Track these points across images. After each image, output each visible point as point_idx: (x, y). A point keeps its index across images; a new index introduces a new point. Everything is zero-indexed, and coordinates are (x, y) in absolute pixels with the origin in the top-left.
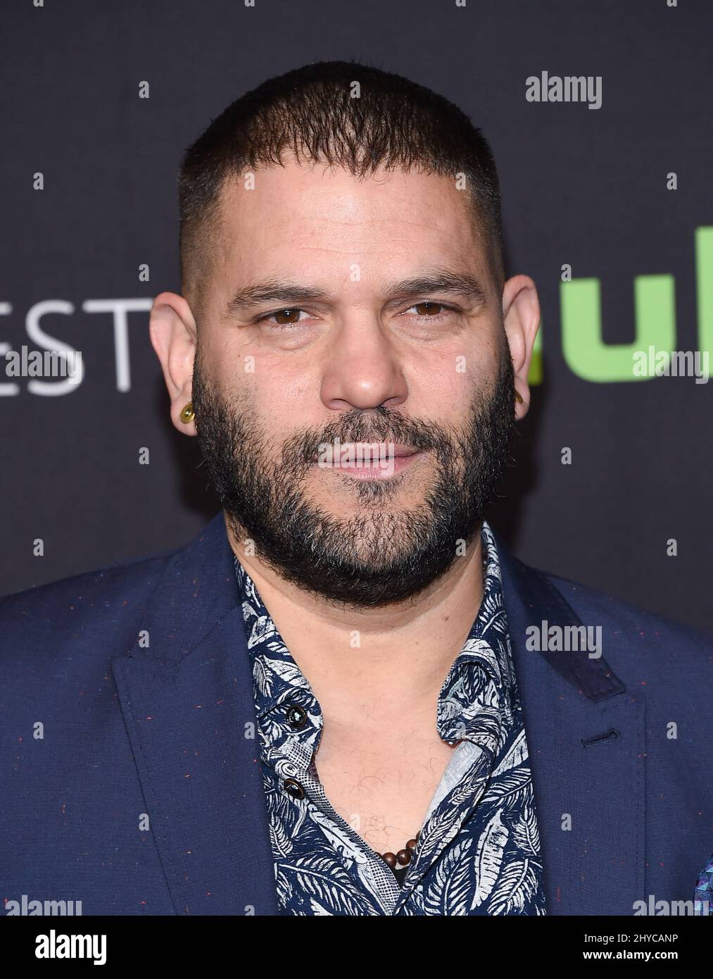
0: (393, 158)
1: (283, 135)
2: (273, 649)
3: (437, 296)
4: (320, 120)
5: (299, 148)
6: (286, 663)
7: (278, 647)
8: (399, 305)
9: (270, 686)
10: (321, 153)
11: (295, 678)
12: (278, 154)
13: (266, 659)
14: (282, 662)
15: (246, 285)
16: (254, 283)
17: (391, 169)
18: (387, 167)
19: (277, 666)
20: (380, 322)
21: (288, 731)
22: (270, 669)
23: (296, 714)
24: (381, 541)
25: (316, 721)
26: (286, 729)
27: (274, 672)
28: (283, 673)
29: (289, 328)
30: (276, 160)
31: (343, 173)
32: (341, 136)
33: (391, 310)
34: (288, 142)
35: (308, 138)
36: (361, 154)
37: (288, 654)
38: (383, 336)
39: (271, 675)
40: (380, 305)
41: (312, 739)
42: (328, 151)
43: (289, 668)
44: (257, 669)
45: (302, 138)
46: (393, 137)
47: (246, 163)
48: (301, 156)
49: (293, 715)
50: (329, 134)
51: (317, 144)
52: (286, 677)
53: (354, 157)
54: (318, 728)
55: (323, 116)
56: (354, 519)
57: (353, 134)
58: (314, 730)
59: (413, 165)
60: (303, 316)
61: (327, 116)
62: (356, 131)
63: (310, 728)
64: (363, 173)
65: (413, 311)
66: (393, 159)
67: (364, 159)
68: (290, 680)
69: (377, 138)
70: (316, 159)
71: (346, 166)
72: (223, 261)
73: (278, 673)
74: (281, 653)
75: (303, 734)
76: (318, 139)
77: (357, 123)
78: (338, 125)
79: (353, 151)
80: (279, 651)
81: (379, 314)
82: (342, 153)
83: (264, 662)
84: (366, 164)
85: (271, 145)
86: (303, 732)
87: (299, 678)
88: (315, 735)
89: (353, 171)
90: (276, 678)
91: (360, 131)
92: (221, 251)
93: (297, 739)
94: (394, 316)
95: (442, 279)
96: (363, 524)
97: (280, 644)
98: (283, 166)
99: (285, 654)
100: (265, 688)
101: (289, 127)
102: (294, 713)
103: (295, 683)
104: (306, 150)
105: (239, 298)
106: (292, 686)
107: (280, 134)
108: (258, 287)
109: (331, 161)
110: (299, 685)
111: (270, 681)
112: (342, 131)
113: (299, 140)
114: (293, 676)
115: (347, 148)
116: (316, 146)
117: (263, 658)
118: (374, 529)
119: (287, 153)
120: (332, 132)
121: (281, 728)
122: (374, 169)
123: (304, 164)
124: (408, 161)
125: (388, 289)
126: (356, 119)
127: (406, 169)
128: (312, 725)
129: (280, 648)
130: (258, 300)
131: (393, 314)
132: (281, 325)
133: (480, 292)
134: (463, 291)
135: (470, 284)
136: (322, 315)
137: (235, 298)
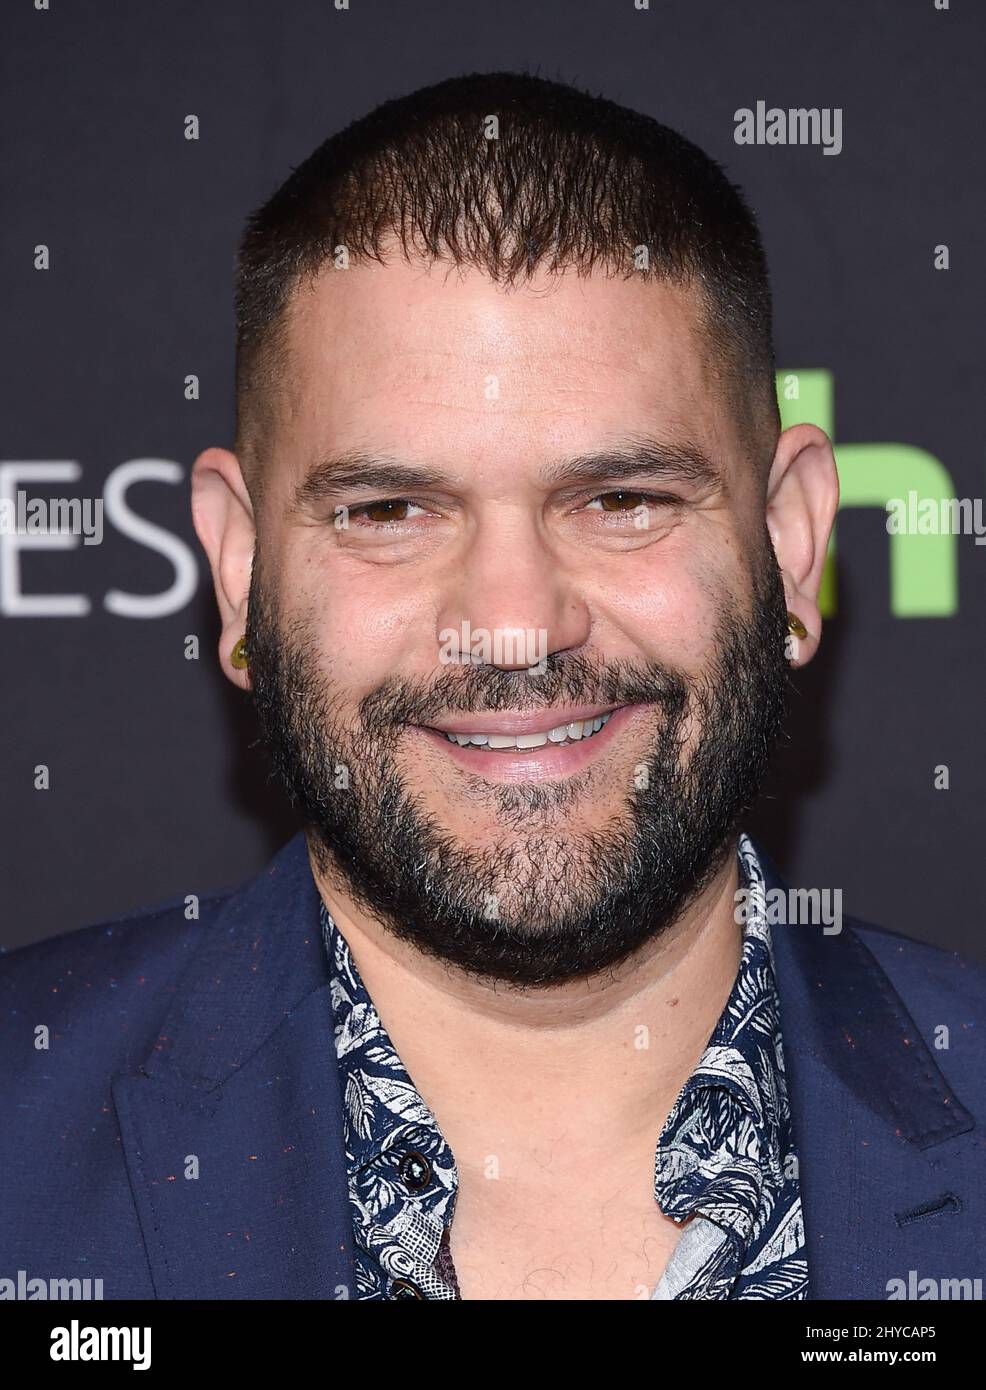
0: (565, 251)
1: (385, 209)
2: (375, 1060)
3: (635, 482)
4: (445, 186)
5: (409, 233)
6: (396, 1082)
7: (382, 1056)
8: (573, 497)
9: (370, 1121)
10: (442, 244)
11: (408, 1107)
12: (376, 246)
13: (364, 1076)
14: (389, 1081)
15: (320, 460)
16: (332, 458)
17: (559, 271)
18: (554, 266)
19: (381, 1087)
20: (541, 526)
21: (404, 1194)
22: (370, 1093)
23: (414, 1166)
24: (541, 885)
25: (446, 1178)
26: (400, 1190)
27: (376, 1099)
29: (390, 530)
30: (372, 253)
31: (477, 277)
32: (477, 214)
33: (561, 504)
34: (393, 222)
35: (424, 214)
36: (509, 245)
37: (400, 1067)
38: (544, 549)
39: (372, 1102)
40: (541, 499)
41: (441, 1208)
42: (455, 239)
43: (399, 1092)
44: (350, 1092)
45: (414, 216)
46: (565, 214)
47: (326, 255)
48: (410, 247)
49: (410, 1169)
50: (458, 211)
51: (438, 227)
53: (496, 250)
54: (449, 1188)
55: (452, 177)
56: (493, 848)
57: (498, 211)
58: (443, 1192)
59: (597, 263)
60: (413, 511)
61: (458, 177)
62: (502, 206)
63: (438, 1189)
64: (511, 276)
65: (597, 505)
66: (564, 253)
67: (515, 254)
68: (401, 1112)
69: (537, 218)
70: (436, 253)
71: (484, 267)
72: (290, 416)
73: (384, 1099)
74: (387, 1067)
75: (427, 1198)
76: (439, 219)
77: (506, 191)
78: (474, 194)
79: (496, 240)
80: (384, 1063)
81: (539, 513)
82: (477, 246)
83: (361, 1081)
84: (516, 263)
85: (364, 225)
86: (428, 1195)
87: (416, 1108)
88: (445, 1200)
89: (495, 276)
90: (380, 1108)
91: (509, 204)
92: (286, 398)
93: (418, 1206)
94: (566, 515)
95: (644, 454)
96: (511, 856)
97: (387, 1051)
98: (383, 263)
99: (394, 1068)
100: (362, 1123)
101: (396, 195)
102: (411, 1164)
103: (409, 1115)
104: (419, 237)
105: (311, 482)
106: (405, 1121)
107: (382, 206)
108: (338, 464)
109: (458, 257)
110: (416, 1119)
111: (370, 1113)
112: (481, 206)
113: (409, 219)
114: (406, 1105)
115: (487, 234)
116: (435, 231)
117: (359, 1074)
118: (529, 867)
119: (390, 241)
120: (462, 205)
121: (393, 1189)
122: (530, 269)
123: (416, 261)
124: (588, 256)
125: (551, 472)
126: (505, 186)
127: (585, 271)
129: (386, 1057)
130: (337, 487)
131: (563, 511)
132: (376, 524)
133: (713, 474)
134: (683, 473)
135: (694, 463)
136: (445, 511)
137: (306, 480)
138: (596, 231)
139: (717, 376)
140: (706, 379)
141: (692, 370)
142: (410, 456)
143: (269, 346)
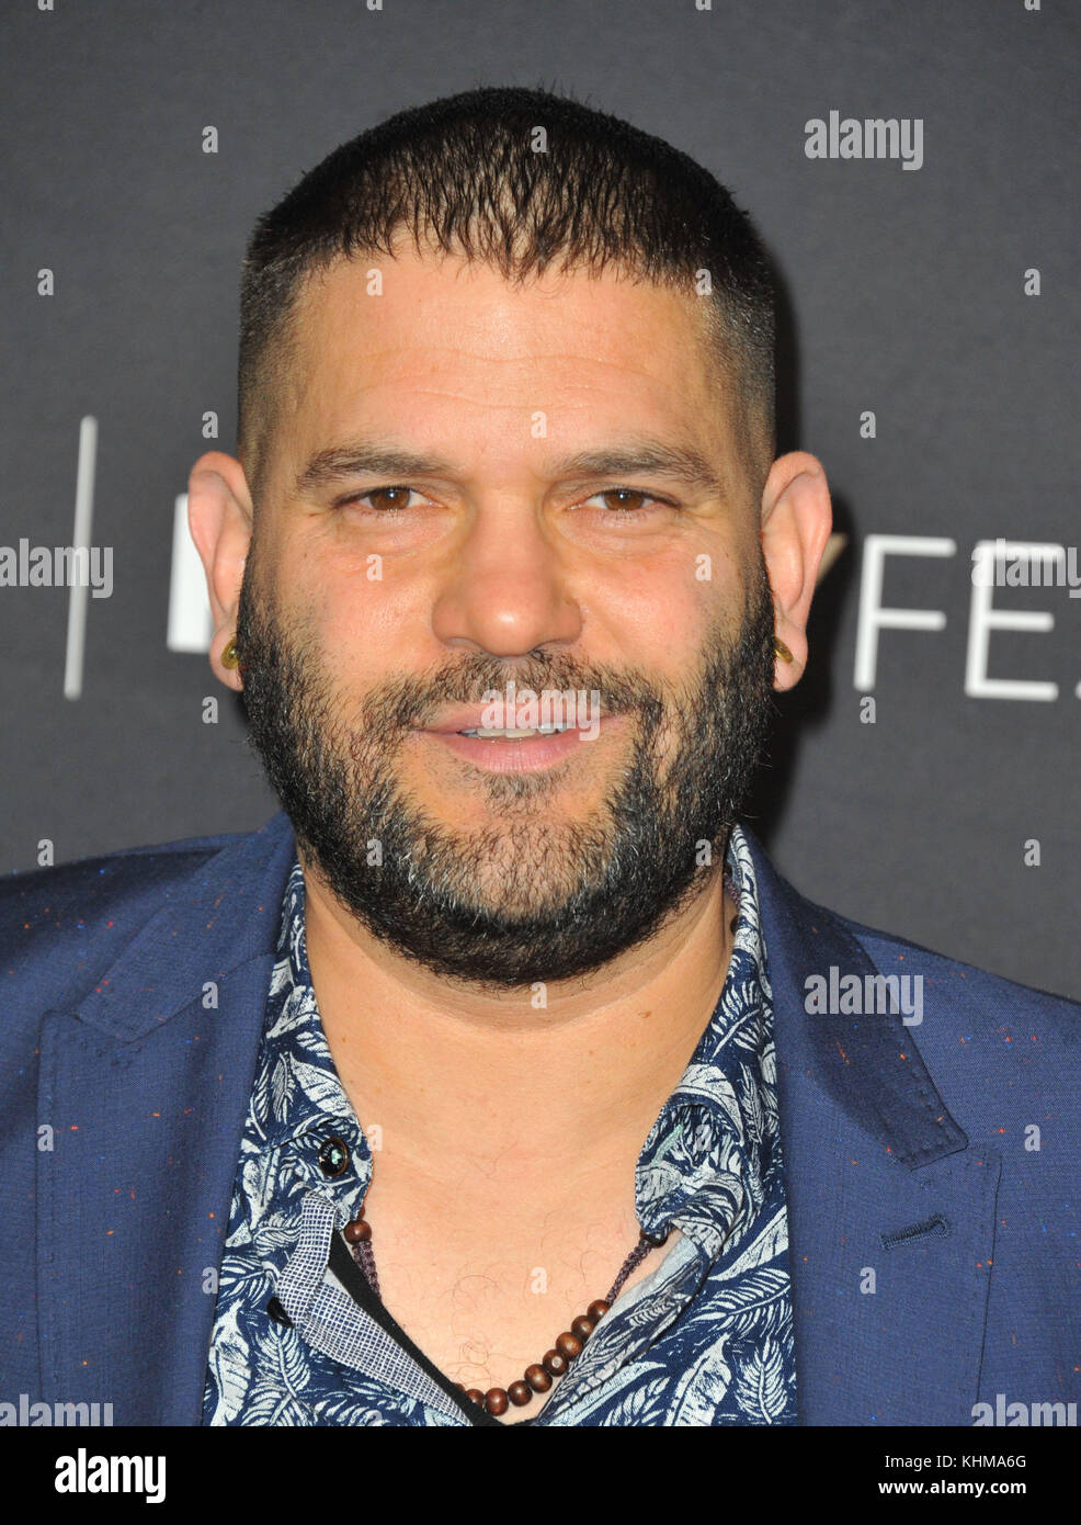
0: (576, 253)
1: (399, 206)
2: (303, 1044)
3: (637, 481)
4: (460, 186)
5: (422, 229)
6: (319, 1070)
7: (311, 1041)
8: (573, 492)
9: (289, 1107)
10: (455, 240)
11: (328, 1097)
12: (387, 237)
13: (293, 1060)
14: (312, 1067)
15: (322, 447)
16: (336, 444)
17: (570, 273)
18: (565, 268)
19: (305, 1073)
20: (540, 517)
21: (320, 1178)
22: (294, 1077)
23: (335, 1152)
24: (523, 869)
25: (362, 1168)
26: (317, 1174)
27: (298, 1083)
28: (311, 1087)
29: (392, 519)
30: (385, 248)
31: (488, 275)
32: (490, 213)
33: (561, 498)
34: (406, 218)
35: (438, 211)
36: (522, 244)
37: (326, 1055)
38: (544, 540)
39: (294, 1087)
40: (542, 491)
41: (350, 1198)
42: (468, 237)
43: (320, 1079)
44: (278, 1073)
45: (428, 212)
46: (578, 218)
47: (338, 250)
48: (423, 243)
49: (330, 1154)
50: (471, 210)
51: (450, 225)
52: (313, 1095)
53: (509, 249)
54: (363, 1180)
55: (467, 177)
56: (480, 832)
57: (512, 210)
58: (357, 1182)
59: (608, 267)
60: (416, 500)
61: (473, 178)
62: (517, 206)
63: (352, 1179)
64: (522, 275)
65: (598, 503)
66: (576, 254)
67: (526, 255)
68: (319, 1101)
69: (551, 220)
70: (448, 249)
71: (496, 264)
72: (294, 407)
73: (304, 1085)
74: (314, 1052)
75: (340, 1186)
76: (452, 217)
77: (520, 191)
78: (488, 193)
79: (509, 238)
80: (310, 1049)
81: (539, 505)
82: (490, 242)
83: (289, 1064)
84: (527, 262)
85: (377, 220)
86: (341, 1183)
87: (333, 1098)
88: (356, 1191)
89: (506, 273)
90: (300, 1095)
91: (523, 204)
92: (292, 390)
93: (330, 1193)
94: (566, 510)
95: (646, 454)
96: (495, 840)
97: (315, 1037)
98: (395, 258)
99: (319, 1055)
100: (281, 1107)
101: (410, 192)
102: (332, 1149)
103: (326, 1106)
104: (432, 233)
105: (313, 469)
106: (320, 1111)
107: (395, 203)
108: (341, 450)
109: (470, 254)
110: (330, 1110)
111: (290, 1097)
112: (494, 205)
113: (422, 215)
114: (324, 1094)
115: (499, 232)
116: (448, 229)
117: (288, 1056)
118: (512, 849)
119: (402, 235)
120: (476, 204)
121: (310, 1172)
122: (541, 270)
123: (427, 257)
124: (599, 260)
125: (554, 465)
126: (520, 186)
127: (596, 273)
128: (355, 1174)
129: (314, 1043)
130: (341, 473)
131: (564, 506)
132: (377, 512)
133: (713, 480)
134: (682, 475)
135: (695, 466)
136: (446, 501)
137: (307, 468)
138: (608, 234)
139: (720, 387)
140: (709, 387)
141: (696, 379)
142: (413, 442)
143: (277, 340)
